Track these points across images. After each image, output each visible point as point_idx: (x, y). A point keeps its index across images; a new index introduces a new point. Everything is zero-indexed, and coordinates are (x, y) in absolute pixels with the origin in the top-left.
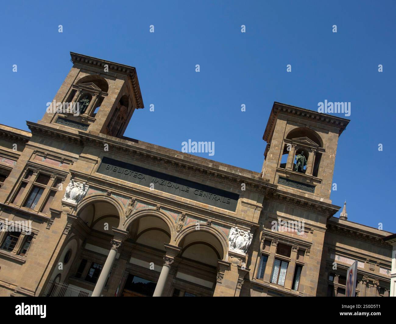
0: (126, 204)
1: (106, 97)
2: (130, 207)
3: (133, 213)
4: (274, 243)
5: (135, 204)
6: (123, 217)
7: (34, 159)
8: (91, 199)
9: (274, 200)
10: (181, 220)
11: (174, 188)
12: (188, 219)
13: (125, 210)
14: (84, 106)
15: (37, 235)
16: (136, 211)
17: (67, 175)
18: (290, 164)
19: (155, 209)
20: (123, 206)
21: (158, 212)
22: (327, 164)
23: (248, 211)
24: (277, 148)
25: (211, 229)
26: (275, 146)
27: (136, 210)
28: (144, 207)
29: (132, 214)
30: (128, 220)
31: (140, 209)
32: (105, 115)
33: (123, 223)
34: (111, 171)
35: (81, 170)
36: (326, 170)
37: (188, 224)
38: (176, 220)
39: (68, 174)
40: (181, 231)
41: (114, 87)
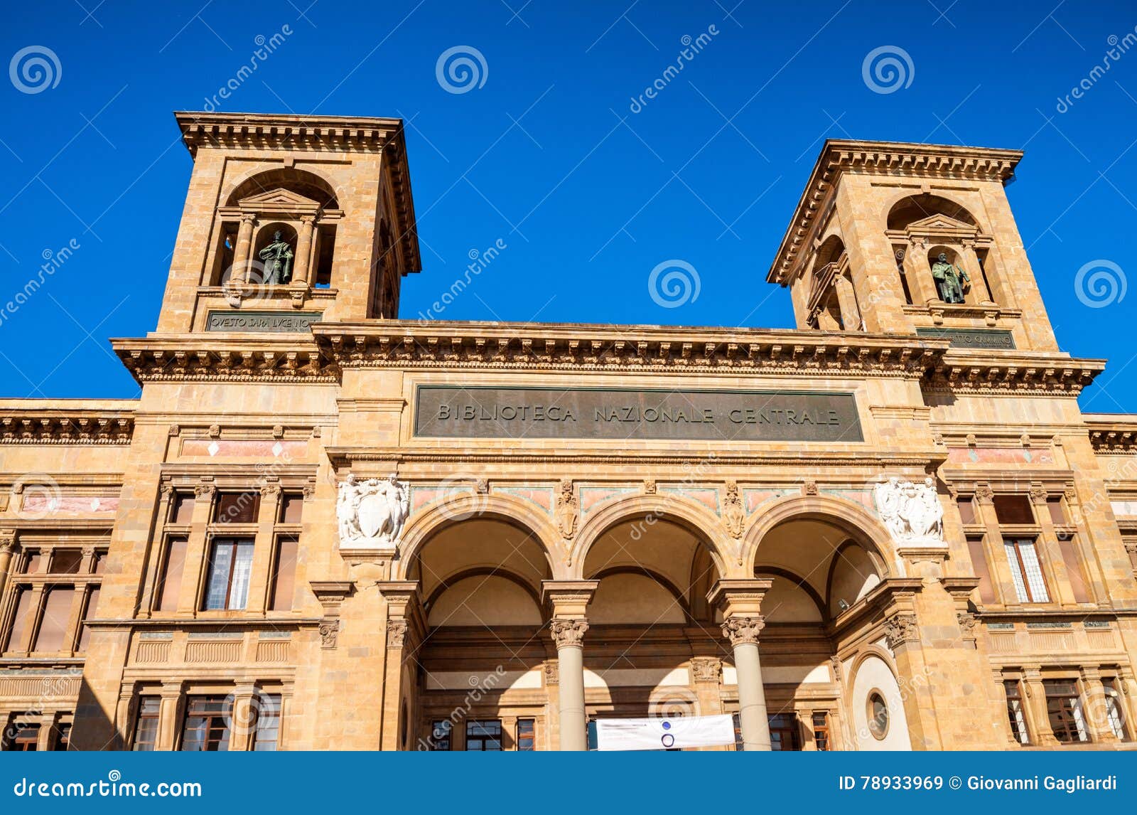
0: (549, 502)
1: (340, 223)
2: (567, 508)
3: (582, 522)
4: (983, 499)
5: (576, 494)
6: (556, 545)
7: (180, 453)
8: (434, 519)
9: (938, 389)
10: (729, 503)
11: (670, 422)
12: (748, 495)
13: (554, 522)
14: (283, 261)
15: (293, 682)
16: (589, 516)
17: (315, 472)
18: (931, 289)
19: (643, 493)
20: (542, 512)
21: (654, 501)
22: (1015, 270)
23: (897, 429)
24: (878, 257)
25: (823, 503)
26: (873, 253)
27: (586, 512)
28: (608, 497)
29: (579, 528)
30: (577, 549)
31: (598, 506)
32: (359, 272)
33: (564, 560)
34: (457, 423)
35: (363, 440)
36: (1018, 284)
37: (754, 509)
38: (715, 507)
39: (318, 469)
40: (744, 535)
41: (355, 189)
